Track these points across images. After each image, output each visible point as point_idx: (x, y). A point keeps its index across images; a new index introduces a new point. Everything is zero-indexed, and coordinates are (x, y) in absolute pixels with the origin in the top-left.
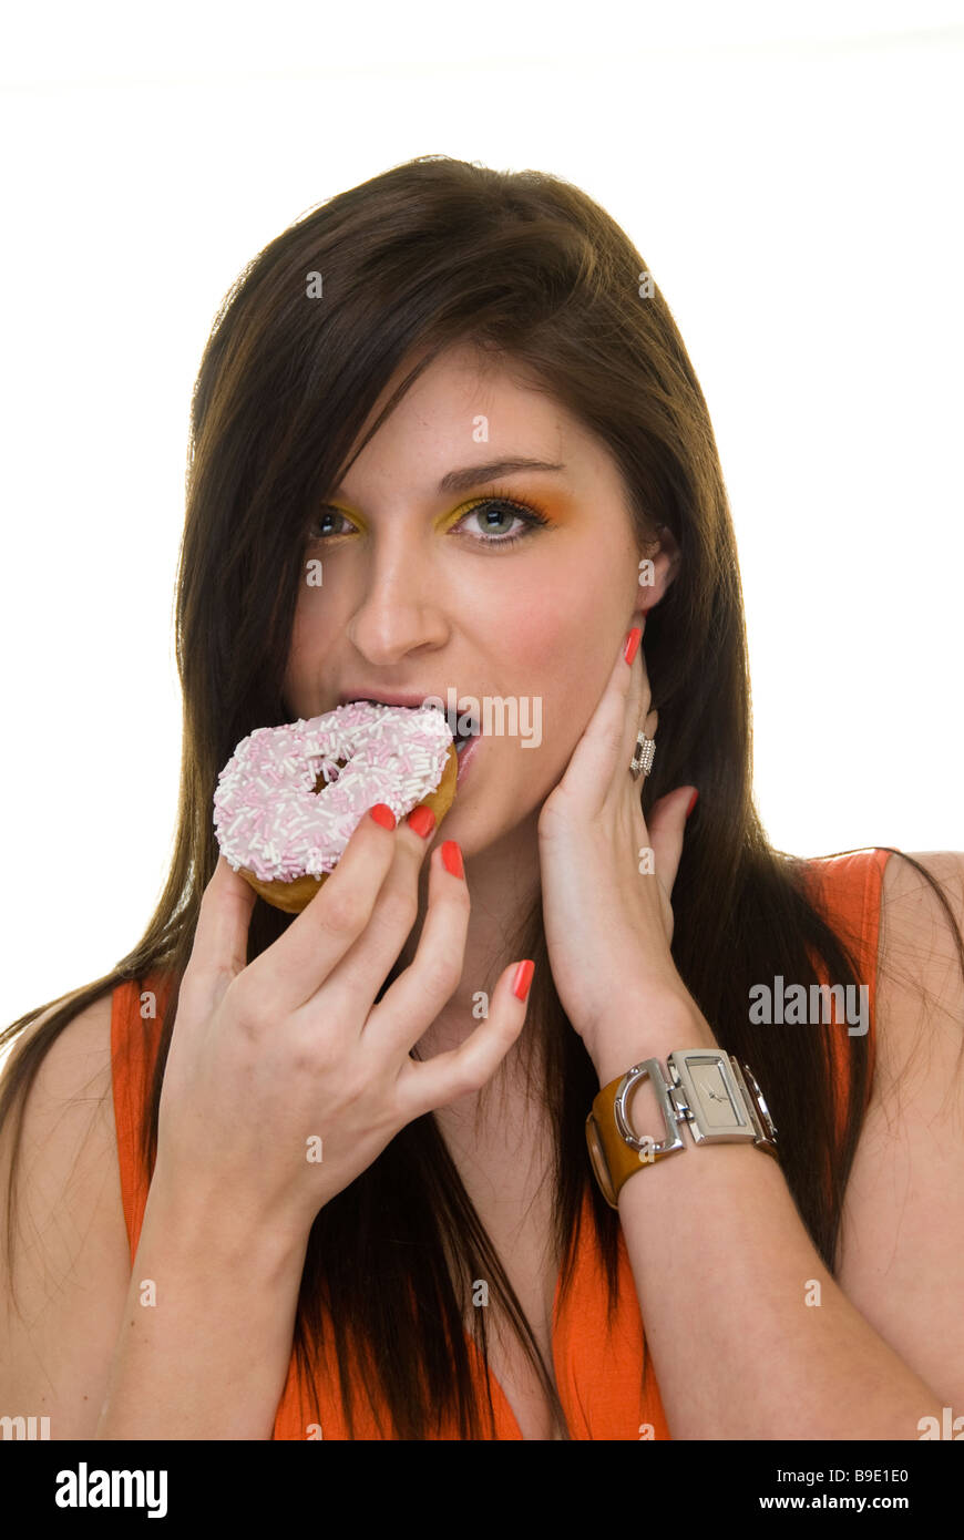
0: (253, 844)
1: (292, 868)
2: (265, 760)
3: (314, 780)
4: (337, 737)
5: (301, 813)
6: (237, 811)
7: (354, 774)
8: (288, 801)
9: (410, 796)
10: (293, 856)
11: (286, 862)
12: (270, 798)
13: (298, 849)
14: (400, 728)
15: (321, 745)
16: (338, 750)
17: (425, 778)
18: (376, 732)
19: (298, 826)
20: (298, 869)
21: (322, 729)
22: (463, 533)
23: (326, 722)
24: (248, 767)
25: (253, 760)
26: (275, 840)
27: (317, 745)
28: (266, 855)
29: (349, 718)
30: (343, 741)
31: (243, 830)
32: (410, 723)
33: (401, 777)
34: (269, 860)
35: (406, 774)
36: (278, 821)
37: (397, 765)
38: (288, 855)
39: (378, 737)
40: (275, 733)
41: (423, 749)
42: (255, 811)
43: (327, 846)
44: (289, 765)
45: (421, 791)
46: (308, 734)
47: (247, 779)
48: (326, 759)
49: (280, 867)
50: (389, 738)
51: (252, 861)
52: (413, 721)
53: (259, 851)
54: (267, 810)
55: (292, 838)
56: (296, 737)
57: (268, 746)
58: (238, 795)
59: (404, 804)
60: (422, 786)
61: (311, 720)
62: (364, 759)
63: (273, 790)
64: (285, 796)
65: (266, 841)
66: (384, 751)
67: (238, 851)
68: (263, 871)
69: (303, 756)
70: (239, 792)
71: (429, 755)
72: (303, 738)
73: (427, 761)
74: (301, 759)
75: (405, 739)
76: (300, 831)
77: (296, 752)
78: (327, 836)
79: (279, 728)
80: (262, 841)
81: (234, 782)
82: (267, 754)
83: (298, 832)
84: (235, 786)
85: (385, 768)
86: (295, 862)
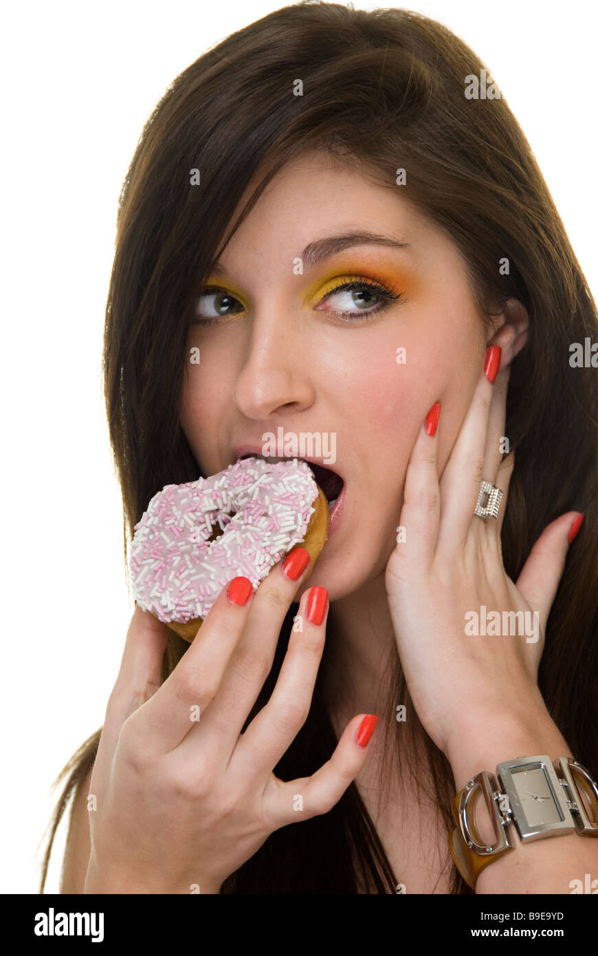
0: (154, 593)
1: (183, 614)
2: (168, 515)
3: (210, 530)
4: (227, 495)
5: (190, 566)
6: (144, 562)
7: (234, 531)
8: (182, 554)
9: (278, 549)
10: (185, 603)
11: (179, 608)
12: (170, 551)
13: (186, 598)
14: (273, 490)
15: (215, 501)
16: (229, 505)
17: (291, 533)
18: (253, 492)
19: (188, 578)
20: (189, 614)
21: (215, 488)
22: (326, 310)
23: (219, 480)
24: (156, 522)
25: (160, 516)
26: (171, 589)
27: (211, 501)
28: (164, 603)
29: (236, 479)
30: (232, 498)
31: (147, 580)
32: (280, 484)
33: (269, 533)
34: (166, 607)
35: (274, 530)
36: (173, 573)
37: (266, 523)
38: (181, 603)
39: (254, 498)
40: (180, 491)
41: (288, 508)
42: (158, 562)
43: (209, 595)
44: (188, 518)
45: (287, 544)
46: (205, 492)
47: (153, 533)
48: (220, 512)
49: (174, 612)
50: (263, 499)
51: (153, 607)
52: (283, 483)
53: (159, 598)
54: (166, 563)
55: (182, 589)
56: (195, 494)
57: (173, 503)
58: (145, 547)
59: (273, 556)
60: (288, 539)
61: (209, 478)
62: (242, 518)
63: (173, 543)
64: (182, 549)
65: (164, 590)
66: (257, 511)
67: (143, 597)
68: (163, 614)
69: (200, 511)
70: (147, 546)
71: (294, 512)
72: (201, 495)
73: (293, 518)
74: (198, 514)
75: (274, 500)
76: (189, 582)
77: (194, 508)
78: (210, 588)
79: (183, 485)
80: (160, 590)
81: (144, 535)
82: (171, 510)
83: (187, 583)
84: (144, 539)
85: (256, 526)
86: (185, 609)
